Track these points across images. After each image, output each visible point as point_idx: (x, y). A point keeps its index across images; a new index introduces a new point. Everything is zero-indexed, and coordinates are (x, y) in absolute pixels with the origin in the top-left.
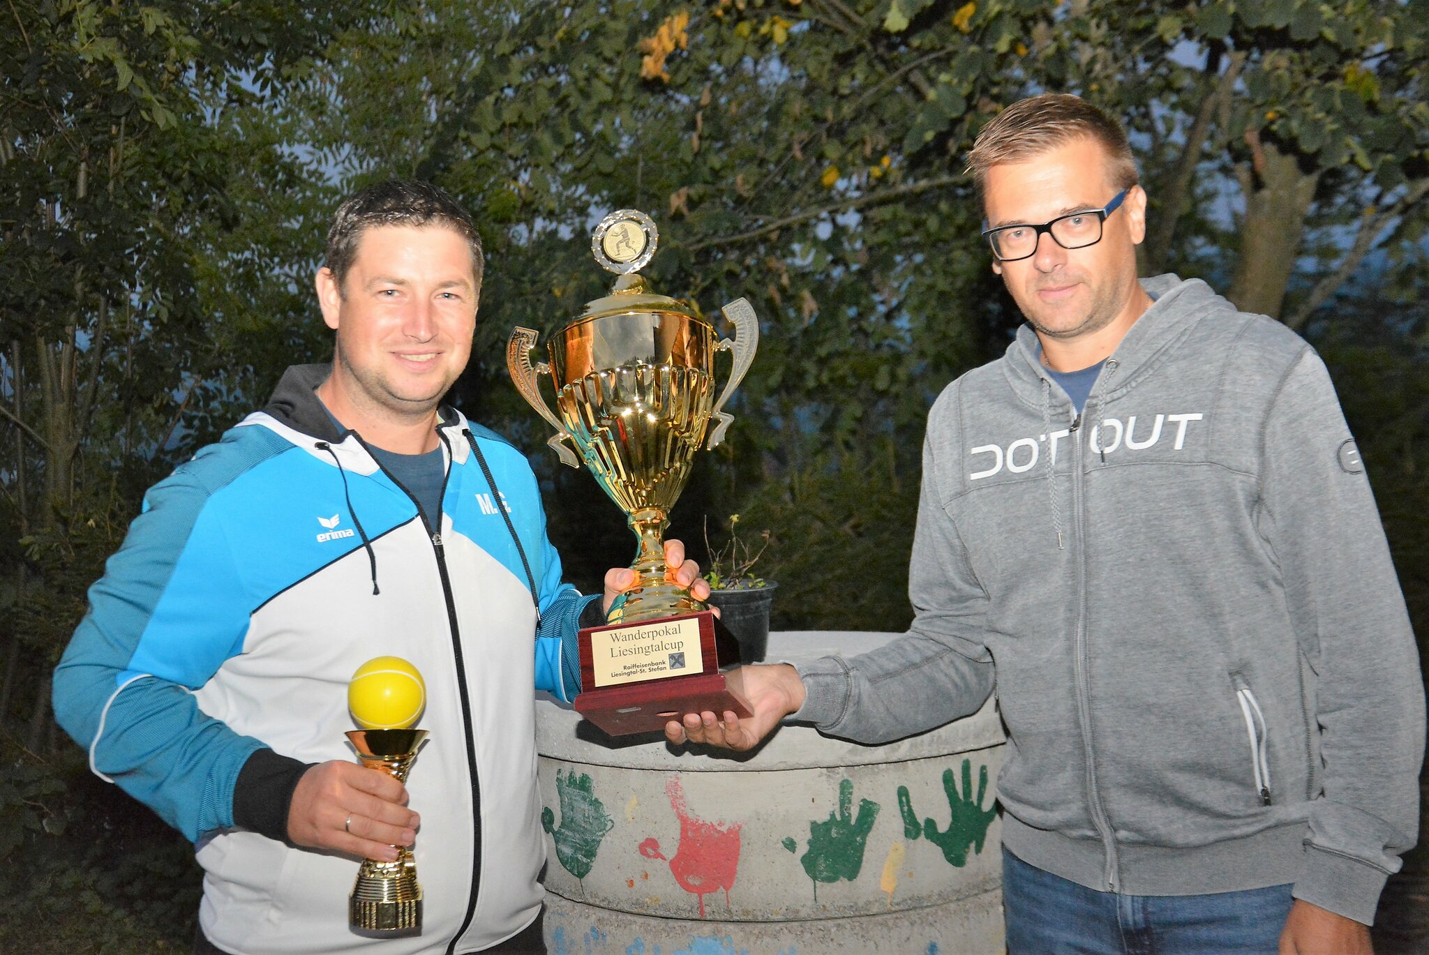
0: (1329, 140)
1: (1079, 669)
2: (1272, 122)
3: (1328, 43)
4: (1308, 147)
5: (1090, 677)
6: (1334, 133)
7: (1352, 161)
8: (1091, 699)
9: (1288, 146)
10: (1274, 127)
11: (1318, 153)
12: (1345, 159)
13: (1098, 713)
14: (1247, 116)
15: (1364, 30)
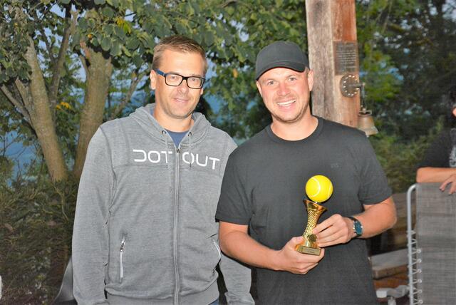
0: (113, 46)
1: (175, 237)
2: (90, 39)
3: (109, 6)
4: (106, 49)
5: (178, 238)
6: (114, 42)
7: (123, 54)
8: (178, 246)
9: (97, 49)
10: (91, 41)
11: (109, 51)
12: (120, 53)
13: (180, 251)
14: (80, 37)
15: (122, 4)
